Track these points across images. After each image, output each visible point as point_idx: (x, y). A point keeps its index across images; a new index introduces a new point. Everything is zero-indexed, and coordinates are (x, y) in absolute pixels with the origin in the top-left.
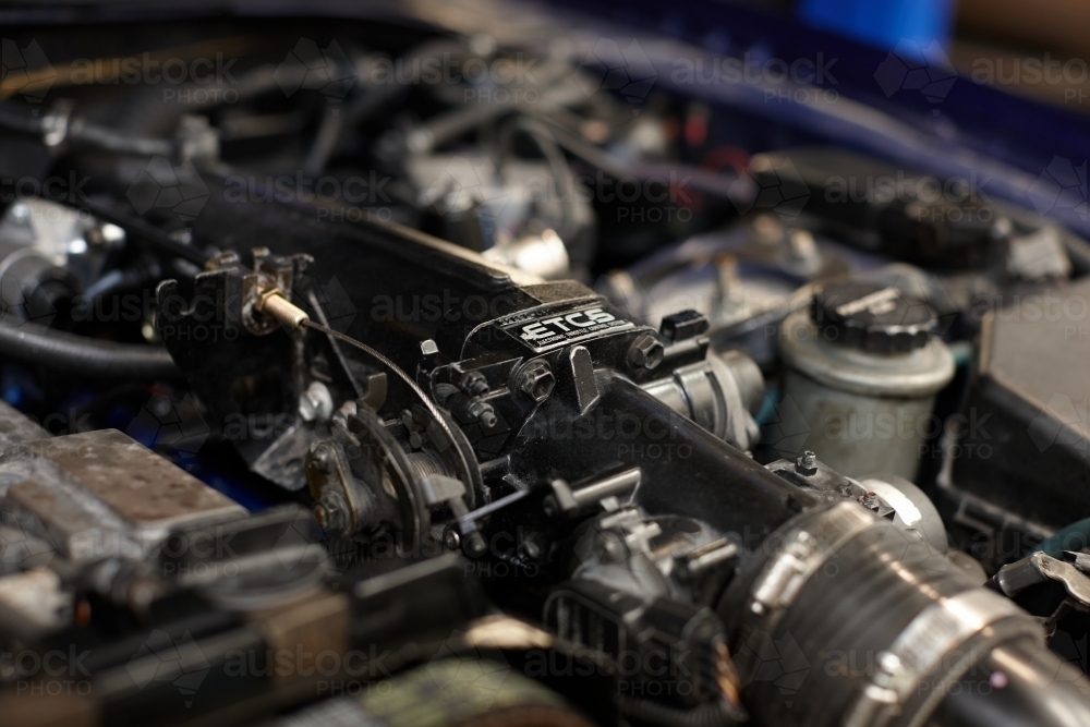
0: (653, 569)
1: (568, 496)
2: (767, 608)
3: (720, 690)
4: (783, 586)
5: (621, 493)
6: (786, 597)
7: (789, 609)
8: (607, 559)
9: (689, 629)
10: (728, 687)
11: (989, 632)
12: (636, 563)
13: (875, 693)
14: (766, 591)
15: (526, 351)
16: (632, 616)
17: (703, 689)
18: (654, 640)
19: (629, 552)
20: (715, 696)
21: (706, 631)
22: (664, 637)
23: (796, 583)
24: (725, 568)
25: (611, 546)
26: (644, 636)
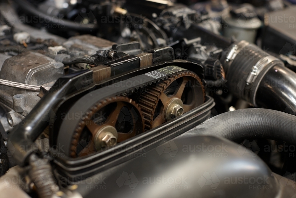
0: (206, 54)
1: (187, 42)
2: (230, 60)
3: (222, 75)
4: (232, 56)
5: (197, 42)
6: (233, 58)
7: (234, 60)
8: (196, 53)
9: (215, 64)
10: (223, 75)
11: (272, 63)
12: (202, 53)
13: (252, 73)
14: (229, 57)
15: (174, 16)
16: (203, 62)
17: (218, 76)
18: (208, 66)
19: (201, 51)
20: (220, 77)
21: (218, 64)
22: (210, 65)
23: (235, 55)
24: (220, 54)
25: (197, 50)
26: (206, 66)
